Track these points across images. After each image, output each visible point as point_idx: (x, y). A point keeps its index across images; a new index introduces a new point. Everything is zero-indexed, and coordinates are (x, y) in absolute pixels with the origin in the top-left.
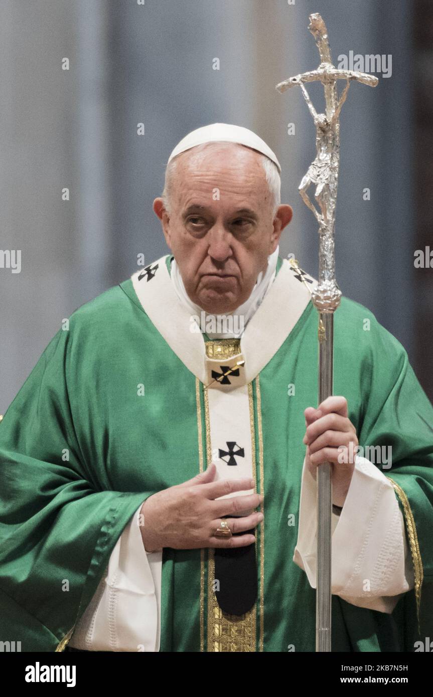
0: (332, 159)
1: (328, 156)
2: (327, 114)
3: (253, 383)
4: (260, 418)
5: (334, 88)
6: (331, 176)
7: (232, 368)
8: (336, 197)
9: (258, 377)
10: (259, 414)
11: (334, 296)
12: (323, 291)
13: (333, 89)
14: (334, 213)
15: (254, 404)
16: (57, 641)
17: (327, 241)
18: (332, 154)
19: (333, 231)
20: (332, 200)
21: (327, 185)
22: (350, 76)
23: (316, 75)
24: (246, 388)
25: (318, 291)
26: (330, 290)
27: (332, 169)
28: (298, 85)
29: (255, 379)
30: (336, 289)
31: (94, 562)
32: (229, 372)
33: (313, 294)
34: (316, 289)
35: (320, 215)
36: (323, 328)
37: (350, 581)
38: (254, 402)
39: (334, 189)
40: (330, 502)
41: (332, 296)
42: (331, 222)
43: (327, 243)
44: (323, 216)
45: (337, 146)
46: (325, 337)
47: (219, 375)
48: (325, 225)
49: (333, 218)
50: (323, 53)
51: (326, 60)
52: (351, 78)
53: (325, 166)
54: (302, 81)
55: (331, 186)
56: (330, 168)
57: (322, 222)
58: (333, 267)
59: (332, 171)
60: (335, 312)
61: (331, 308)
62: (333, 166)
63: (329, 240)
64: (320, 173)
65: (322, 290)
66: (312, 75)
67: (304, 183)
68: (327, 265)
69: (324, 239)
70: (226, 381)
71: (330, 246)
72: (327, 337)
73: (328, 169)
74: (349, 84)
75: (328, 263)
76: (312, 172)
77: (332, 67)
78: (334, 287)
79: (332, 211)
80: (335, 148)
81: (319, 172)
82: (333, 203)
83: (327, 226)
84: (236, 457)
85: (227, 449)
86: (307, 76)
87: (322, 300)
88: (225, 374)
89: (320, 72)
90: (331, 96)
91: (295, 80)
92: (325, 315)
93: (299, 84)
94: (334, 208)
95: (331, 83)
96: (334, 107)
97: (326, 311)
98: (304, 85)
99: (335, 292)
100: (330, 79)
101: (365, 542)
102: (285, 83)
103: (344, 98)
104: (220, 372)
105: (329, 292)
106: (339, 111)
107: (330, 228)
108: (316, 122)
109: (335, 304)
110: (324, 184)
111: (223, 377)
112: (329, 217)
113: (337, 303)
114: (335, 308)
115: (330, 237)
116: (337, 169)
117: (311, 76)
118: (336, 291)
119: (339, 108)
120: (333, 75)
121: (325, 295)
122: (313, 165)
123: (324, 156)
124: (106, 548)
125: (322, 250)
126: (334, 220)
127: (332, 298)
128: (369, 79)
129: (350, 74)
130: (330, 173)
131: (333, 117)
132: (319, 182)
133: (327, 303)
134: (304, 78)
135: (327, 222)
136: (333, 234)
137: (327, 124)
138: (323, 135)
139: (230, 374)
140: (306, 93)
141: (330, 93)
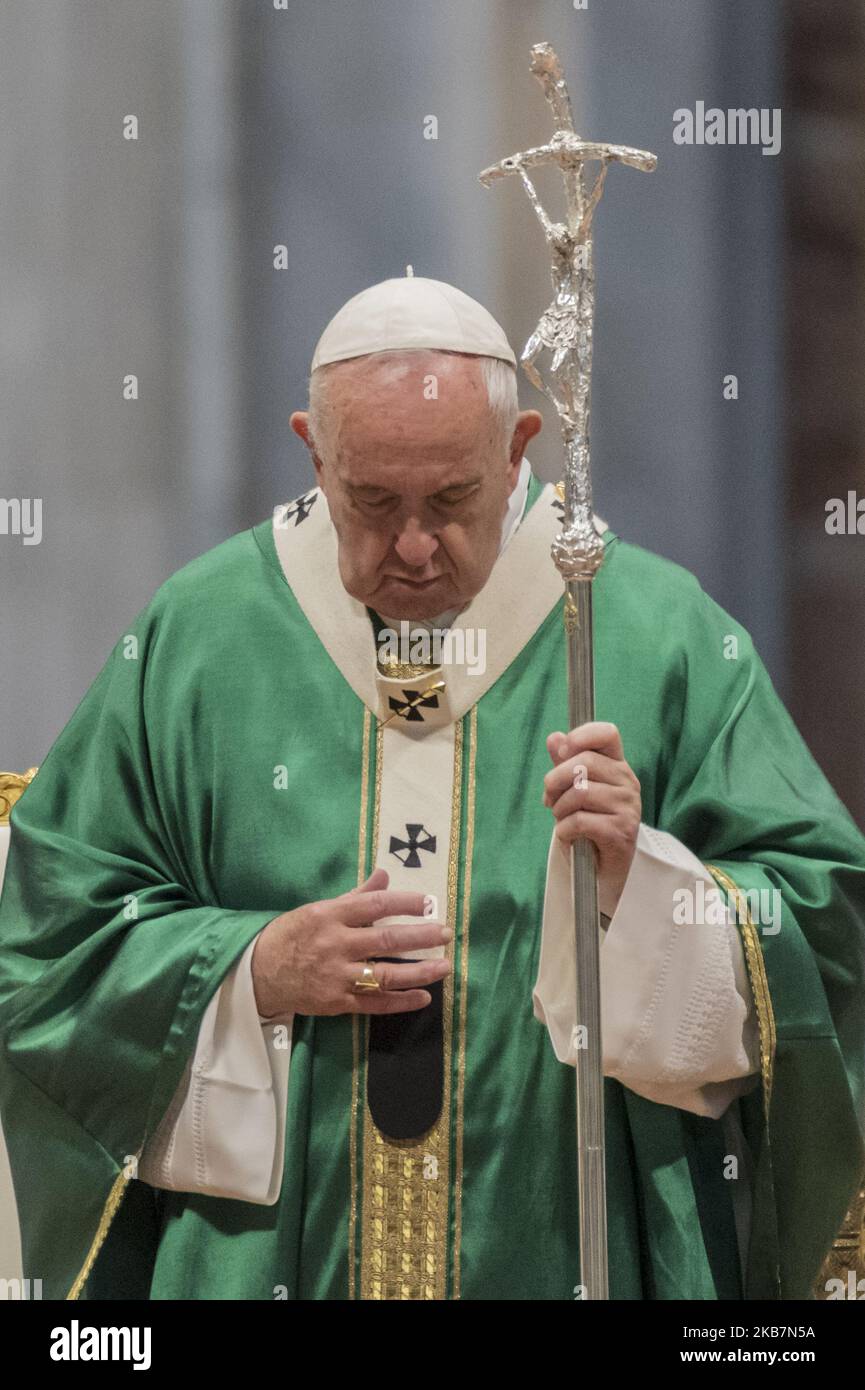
0: (580, 303)
1: (573, 298)
2: (570, 222)
3: (466, 719)
4: (472, 782)
5: (581, 177)
6: (578, 334)
7: (425, 692)
8: (589, 370)
9: (476, 708)
10: (471, 775)
11: (592, 549)
12: (572, 540)
13: (578, 177)
14: (586, 400)
15: (464, 758)
16: (117, 1169)
17: (577, 451)
18: (580, 295)
19: (586, 432)
20: (583, 377)
21: (573, 351)
22: (608, 154)
23: (547, 153)
24: (450, 731)
25: (561, 541)
26: (583, 539)
27: (581, 321)
28: (516, 173)
29: (469, 713)
30: (595, 538)
31: (176, 1029)
32: (419, 700)
33: (553, 546)
34: (559, 538)
35: (562, 405)
36: (573, 607)
37: (631, 1051)
38: (464, 754)
39: (586, 358)
40: (596, 908)
41: (587, 550)
42: (581, 417)
43: (575, 454)
44: (568, 407)
45: (589, 280)
46: (578, 624)
47: (403, 706)
48: (571, 422)
49: (585, 408)
50: (558, 114)
51: (563, 126)
52: (609, 157)
53: (568, 316)
54: (523, 165)
55: (581, 353)
56: (577, 321)
57: (566, 417)
58: (588, 498)
59: (580, 325)
60: (594, 578)
61: (587, 572)
62: (583, 317)
63: (580, 449)
64: (559, 329)
65: (569, 539)
66: (540, 154)
67: (531, 349)
68: (578, 495)
69: (570, 447)
70: (414, 716)
71: (581, 459)
72: (582, 622)
73: (573, 322)
74: (605, 168)
75: (579, 491)
76: (545, 327)
77: (575, 139)
78: (592, 533)
79: (583, 397)
80: (585, 283)
81: (556, 328)
82: (585, 382)
83: (574, 423)
84: (420, 851)
85: (405, 838)
86: (531, 155)
87: (570, 558)
88: (413, 704)
89: (553, 147)
90: (575, 191)
91: (510, 163)
92: (576, 584)
93: (518, 171)
94: (586, 390)
95: (574, 167)
96: (582, 209)
97: (578, 577)
98: (527, 173)
99: (592, 542)
100: (569, 160)
101: (660, 982)
102: (493, 169)
103: (598, 195)
104: (404, 699)
105: (582, 543)
106: (590, 217)
107: (580, 426)
108: (549, 238)
109: (593, 564)
110: (566, 350)
111: (408, 708)
112: (579, 407)
113: (597, 562)
114: (595, 570)
115: (580, 444)
116: (590, 321)
117: (537, 157)
118: (596, 541)
119: (590, 211)
120: (578, 152)
121: (576, 548)
122: (547, 314)
123: (567, 299)
124: (195, 1005)
125: (568, 467)
126: (588, 412)
127: (588, 553)
128: (641, 158)
129: (607, 151)
130: (577, 329)
131: (580, 228)
132: (559, 346)
133: (579, 563)
134: (526, 160)
135: (576, 416)
136: (587, 439)
137: (569, 241)
138: (563, 260)
139: (421, 704)
140: (530, 186)
141: (574, 185)
